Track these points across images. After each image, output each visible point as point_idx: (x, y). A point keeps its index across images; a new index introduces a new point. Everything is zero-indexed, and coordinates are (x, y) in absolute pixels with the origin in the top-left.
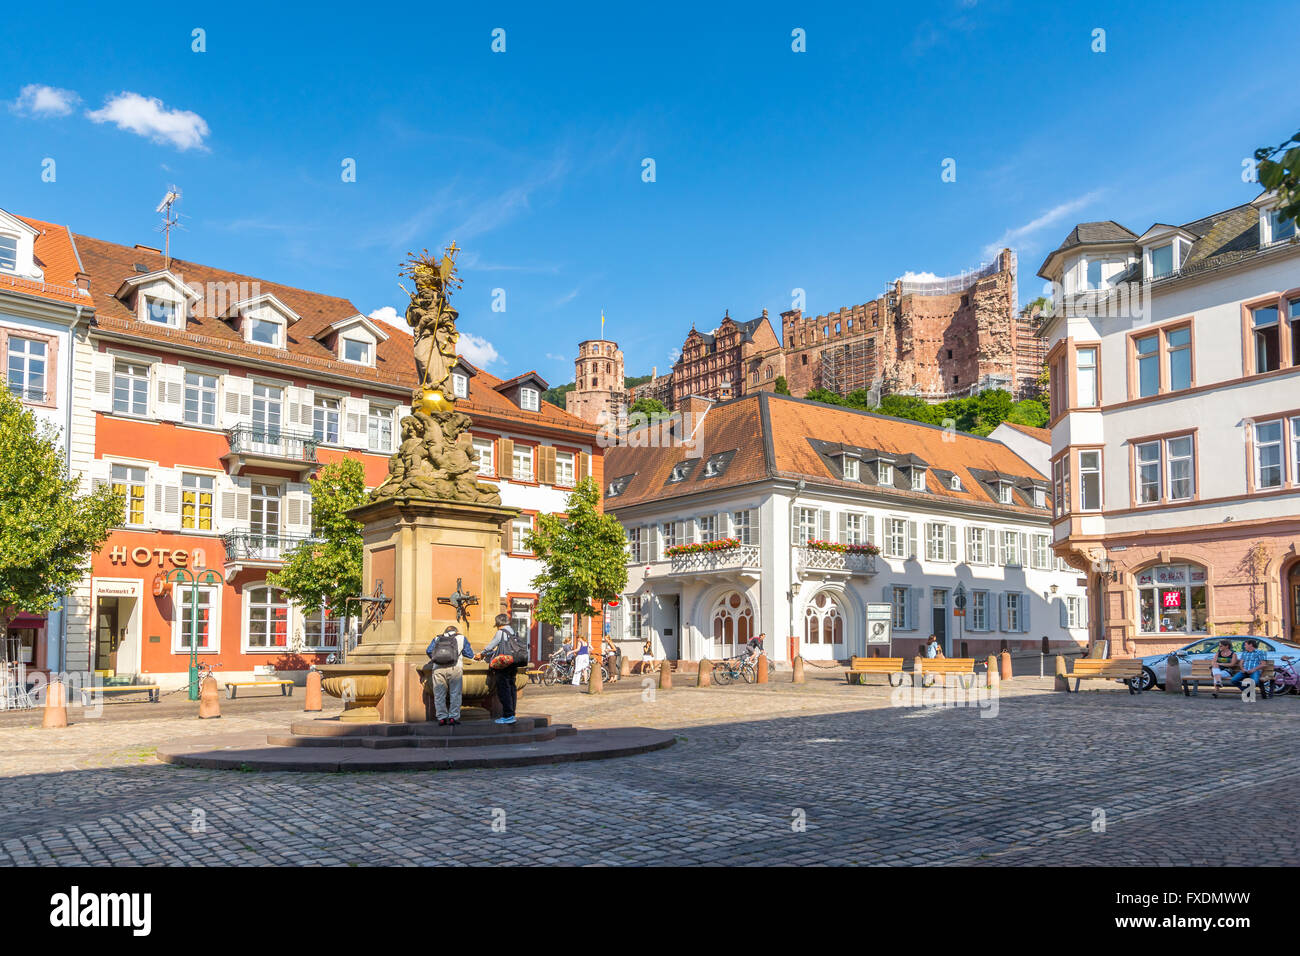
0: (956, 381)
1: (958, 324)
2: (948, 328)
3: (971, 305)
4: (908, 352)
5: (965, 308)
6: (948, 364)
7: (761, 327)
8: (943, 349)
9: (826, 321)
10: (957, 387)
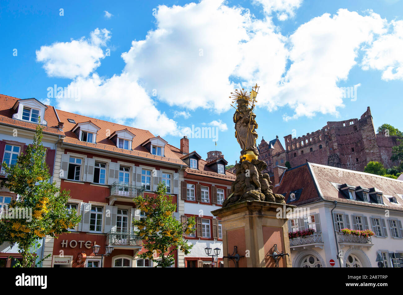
0: (357, 161)
1: (354, 138)
2: (350, 139)
3: (358, 129)
4: (336, 149)
5: (356, 131)
6: (353, 153)
7: (276, 142)
8: (350, 148)
9: (302, 139)
10: (358, 163)
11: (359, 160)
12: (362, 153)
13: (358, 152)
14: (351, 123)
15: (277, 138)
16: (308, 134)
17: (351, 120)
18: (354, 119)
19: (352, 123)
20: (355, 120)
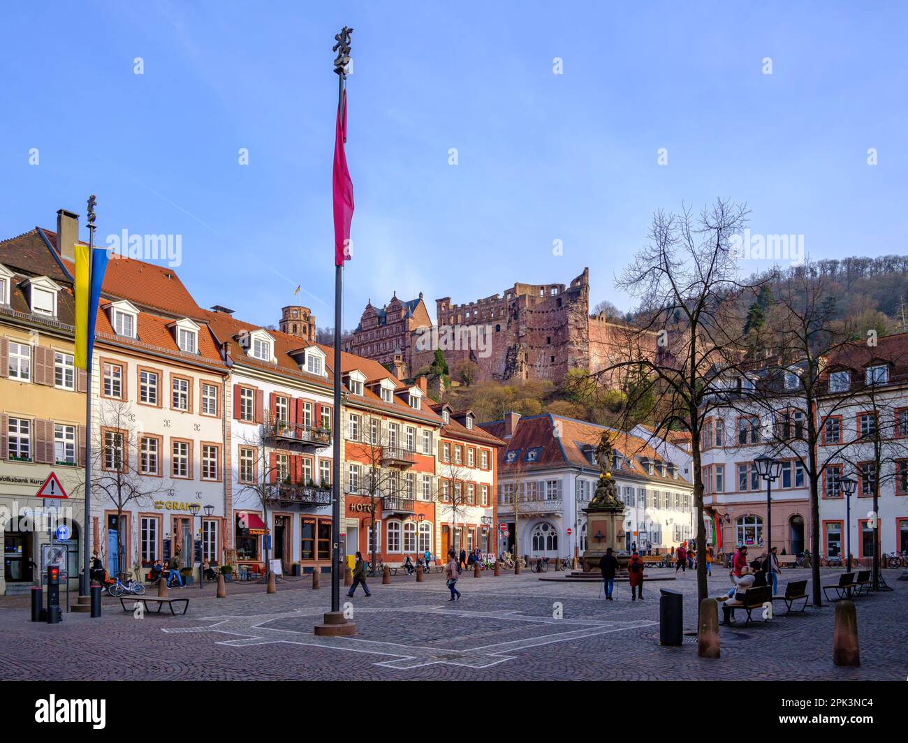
0: (553, 360)
1: (554, 319)
2: (548, 321)
3: (563, 306)
4: (523, 336)
5: (560, 308)
6: (548, 347)
7: (419, 307)
8: (545, 337)
9: (468, 308)
10: (553, 365)
11: (555, 359)
12: (562, 349)
13: (556, 346)
14: (553, 290)
15: (420, 296)
16: (479, 301)
17: (554, 286)
18: (558, 285)
19: (554, 292)
20: (562, 287)
